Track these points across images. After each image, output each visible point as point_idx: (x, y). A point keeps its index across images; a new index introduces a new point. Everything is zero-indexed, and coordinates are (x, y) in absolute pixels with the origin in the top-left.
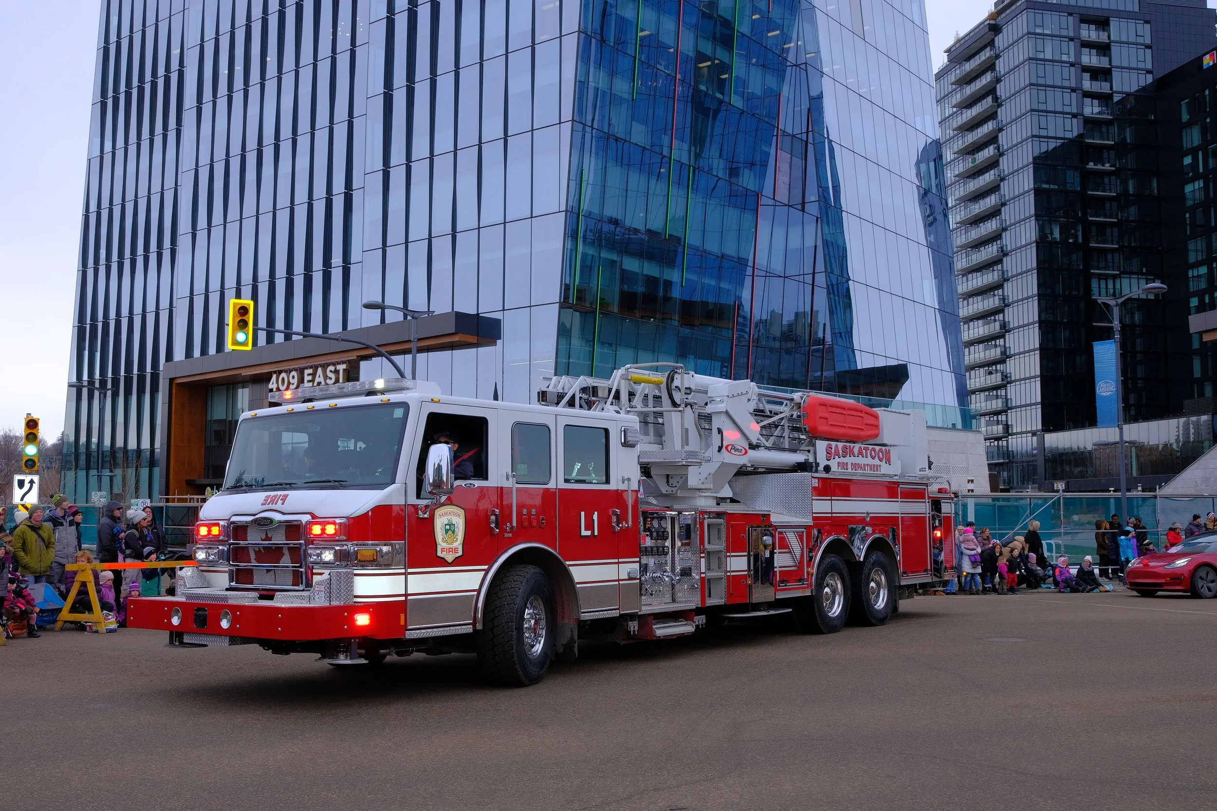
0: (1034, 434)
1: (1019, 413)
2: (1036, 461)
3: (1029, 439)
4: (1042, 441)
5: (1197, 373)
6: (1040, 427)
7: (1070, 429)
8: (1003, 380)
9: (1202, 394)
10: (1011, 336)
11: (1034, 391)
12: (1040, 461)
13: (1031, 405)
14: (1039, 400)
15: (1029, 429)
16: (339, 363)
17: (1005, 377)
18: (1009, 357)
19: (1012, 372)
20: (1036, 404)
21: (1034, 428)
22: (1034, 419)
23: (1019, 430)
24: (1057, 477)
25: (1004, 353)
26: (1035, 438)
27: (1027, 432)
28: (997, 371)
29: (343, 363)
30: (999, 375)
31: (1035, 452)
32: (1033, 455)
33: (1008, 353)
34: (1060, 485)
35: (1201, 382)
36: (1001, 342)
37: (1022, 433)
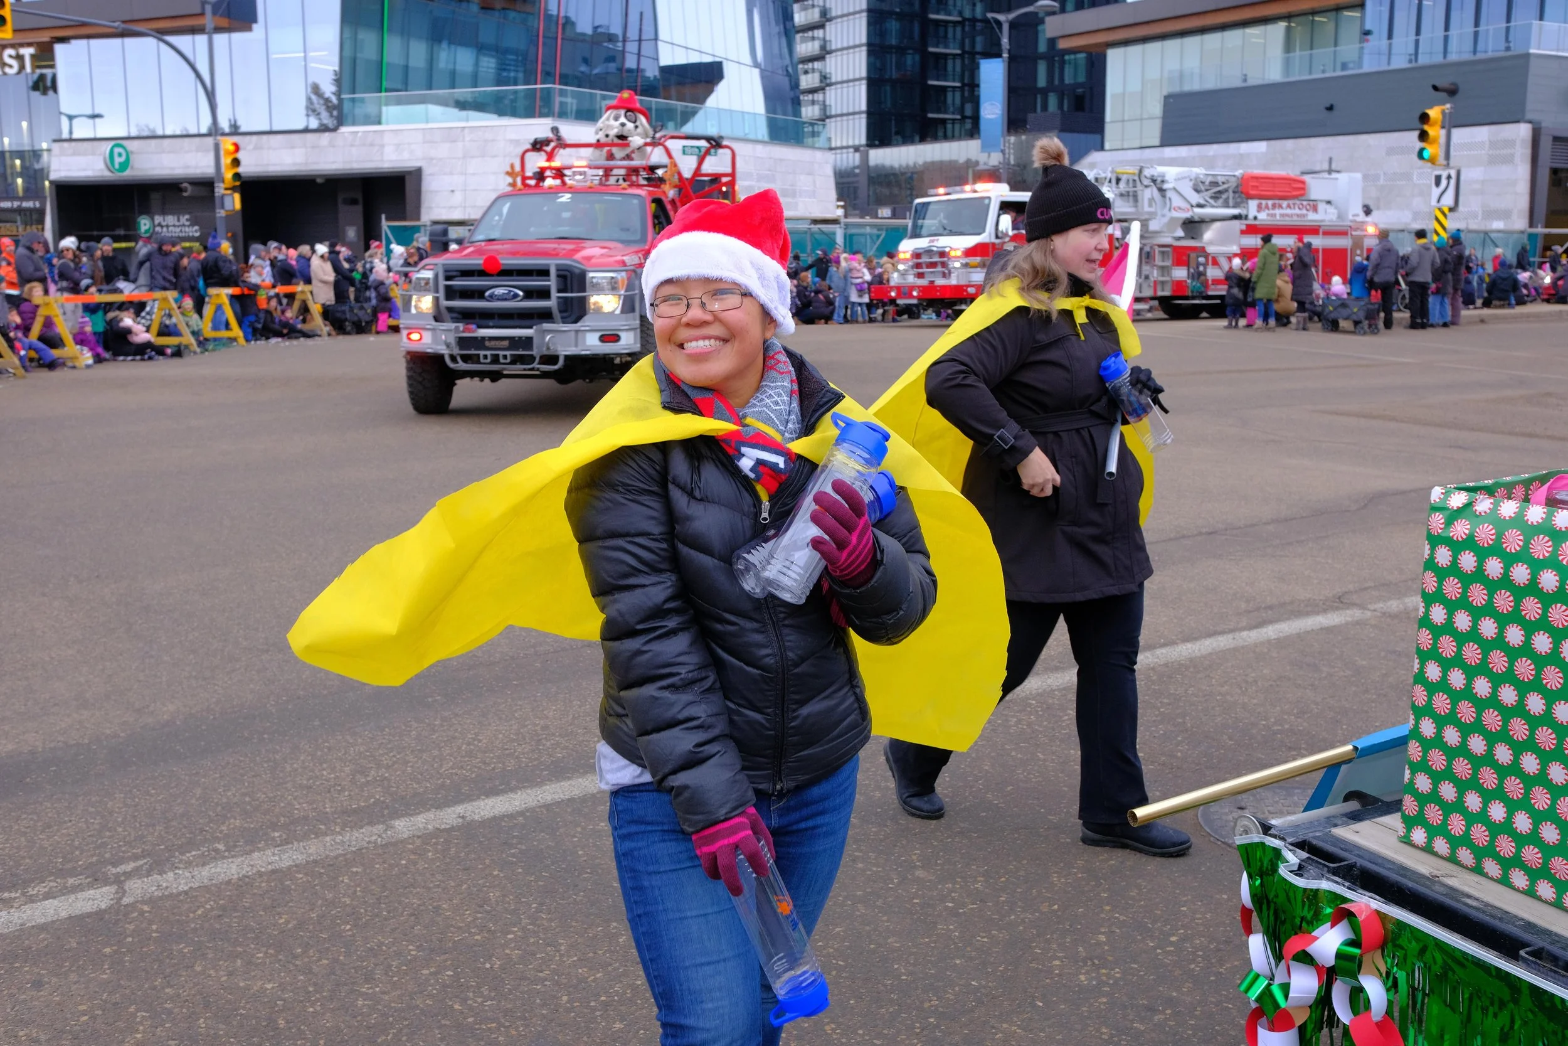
0: (856, 149)
1: (839, 124)
2: (857, 182)
3: (851, 155)
4: (865, 158)
5: (1042, 82)
6: (863, 141)
7: (897, 145)
8: (821, 81)
9: (1045, 107)
10: (833, 26)
11: (858, 97)
12: (863, 182)
13: (854, 113)
14: (864, 107)
15: (851, 143)
16: (22, 45)
17: (824, 77)
18: (830, 52)
19: (833, 72)
20: (860, 113)
21: (857, 143)
22: (857, 130)
23: (839, 144)
24: (881, 202)
25: (823, 47)
26: (857, 155)
27: (847, 147)
28: (813, 70)
29: (29, 45)
30: (817, 76)
31: (857, 171)
32: (856, 175)
33: (828, 48)
34: (885, 212)
35: (1045, 92)
36: (819, 33)
37: (842, 148)
